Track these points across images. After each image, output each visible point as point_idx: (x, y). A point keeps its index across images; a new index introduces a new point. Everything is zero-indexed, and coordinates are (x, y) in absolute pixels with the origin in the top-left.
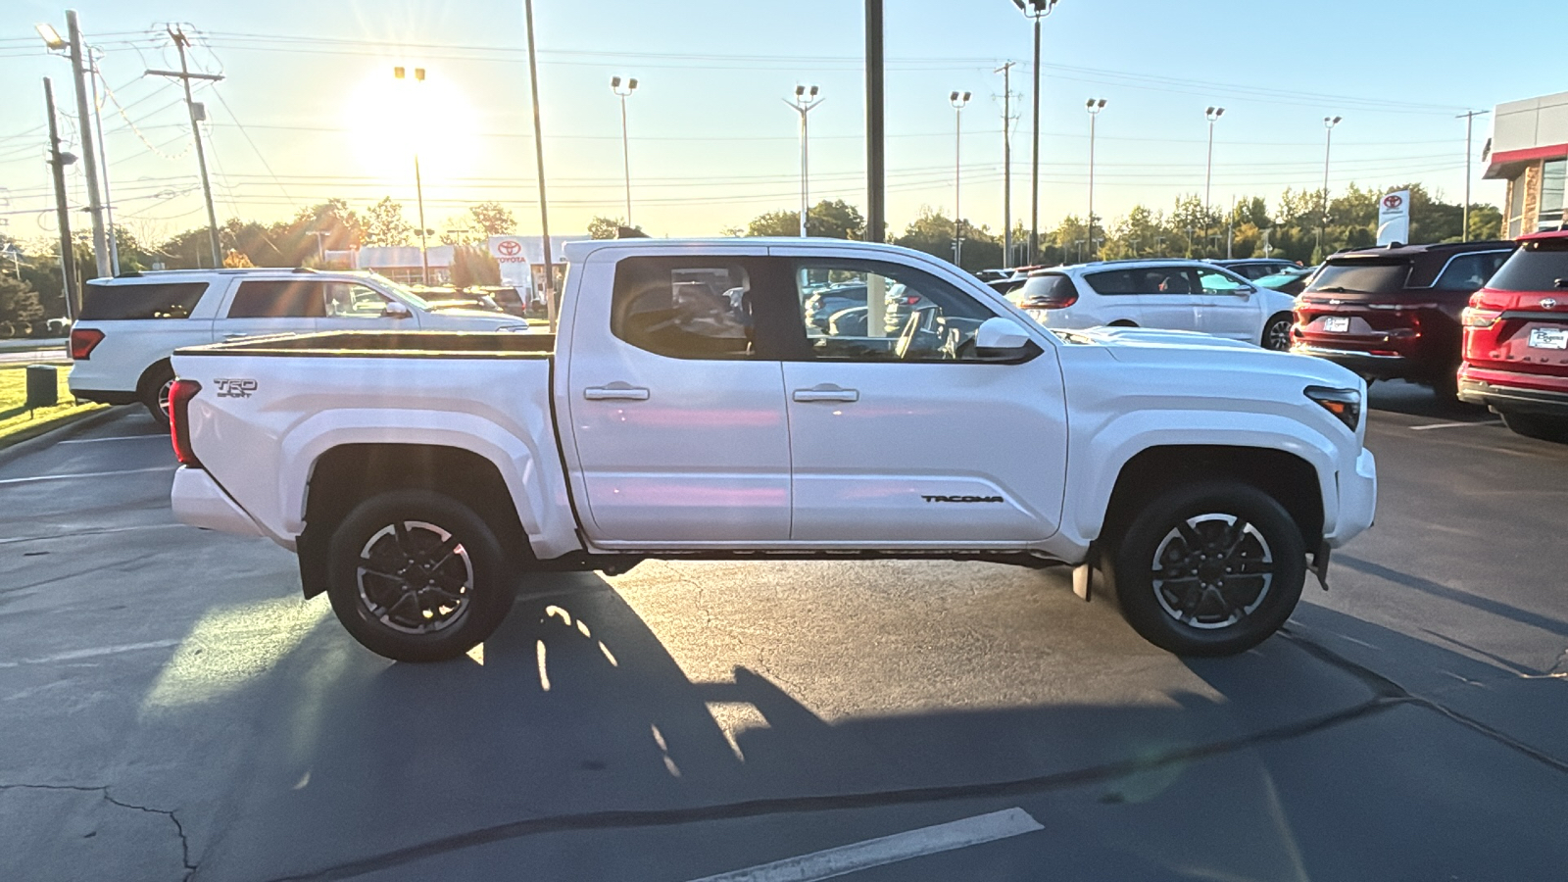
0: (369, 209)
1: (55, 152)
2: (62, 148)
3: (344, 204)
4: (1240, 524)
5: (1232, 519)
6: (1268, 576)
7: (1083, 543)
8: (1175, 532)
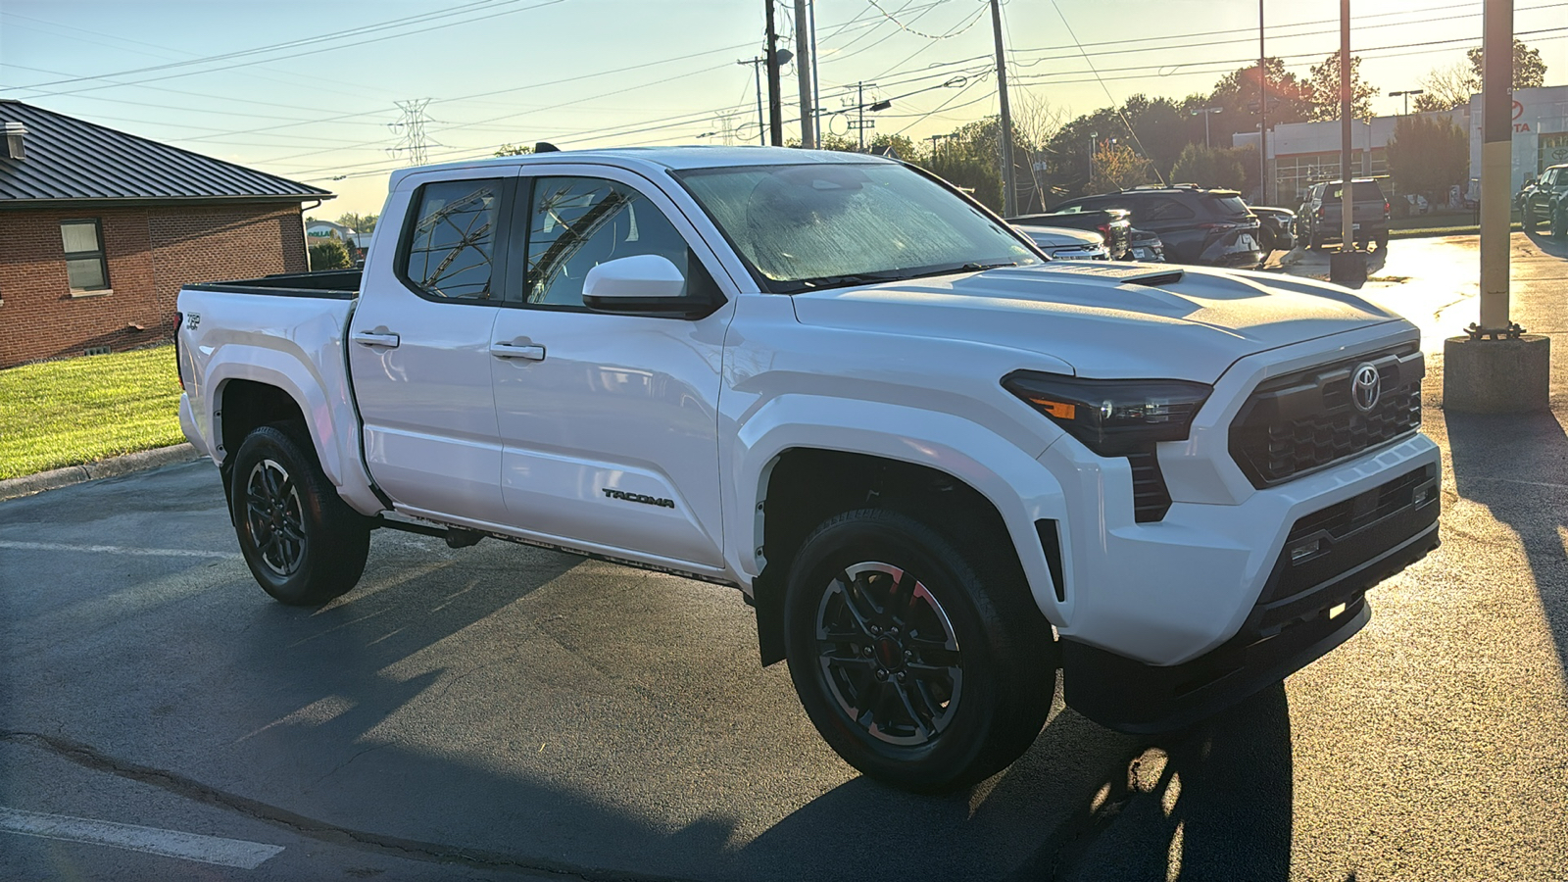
1: (771, 50)
4: (908, 584)
5: (896, 572)
6: (956, 674)
7: (747, 579)
8: (835, 586)
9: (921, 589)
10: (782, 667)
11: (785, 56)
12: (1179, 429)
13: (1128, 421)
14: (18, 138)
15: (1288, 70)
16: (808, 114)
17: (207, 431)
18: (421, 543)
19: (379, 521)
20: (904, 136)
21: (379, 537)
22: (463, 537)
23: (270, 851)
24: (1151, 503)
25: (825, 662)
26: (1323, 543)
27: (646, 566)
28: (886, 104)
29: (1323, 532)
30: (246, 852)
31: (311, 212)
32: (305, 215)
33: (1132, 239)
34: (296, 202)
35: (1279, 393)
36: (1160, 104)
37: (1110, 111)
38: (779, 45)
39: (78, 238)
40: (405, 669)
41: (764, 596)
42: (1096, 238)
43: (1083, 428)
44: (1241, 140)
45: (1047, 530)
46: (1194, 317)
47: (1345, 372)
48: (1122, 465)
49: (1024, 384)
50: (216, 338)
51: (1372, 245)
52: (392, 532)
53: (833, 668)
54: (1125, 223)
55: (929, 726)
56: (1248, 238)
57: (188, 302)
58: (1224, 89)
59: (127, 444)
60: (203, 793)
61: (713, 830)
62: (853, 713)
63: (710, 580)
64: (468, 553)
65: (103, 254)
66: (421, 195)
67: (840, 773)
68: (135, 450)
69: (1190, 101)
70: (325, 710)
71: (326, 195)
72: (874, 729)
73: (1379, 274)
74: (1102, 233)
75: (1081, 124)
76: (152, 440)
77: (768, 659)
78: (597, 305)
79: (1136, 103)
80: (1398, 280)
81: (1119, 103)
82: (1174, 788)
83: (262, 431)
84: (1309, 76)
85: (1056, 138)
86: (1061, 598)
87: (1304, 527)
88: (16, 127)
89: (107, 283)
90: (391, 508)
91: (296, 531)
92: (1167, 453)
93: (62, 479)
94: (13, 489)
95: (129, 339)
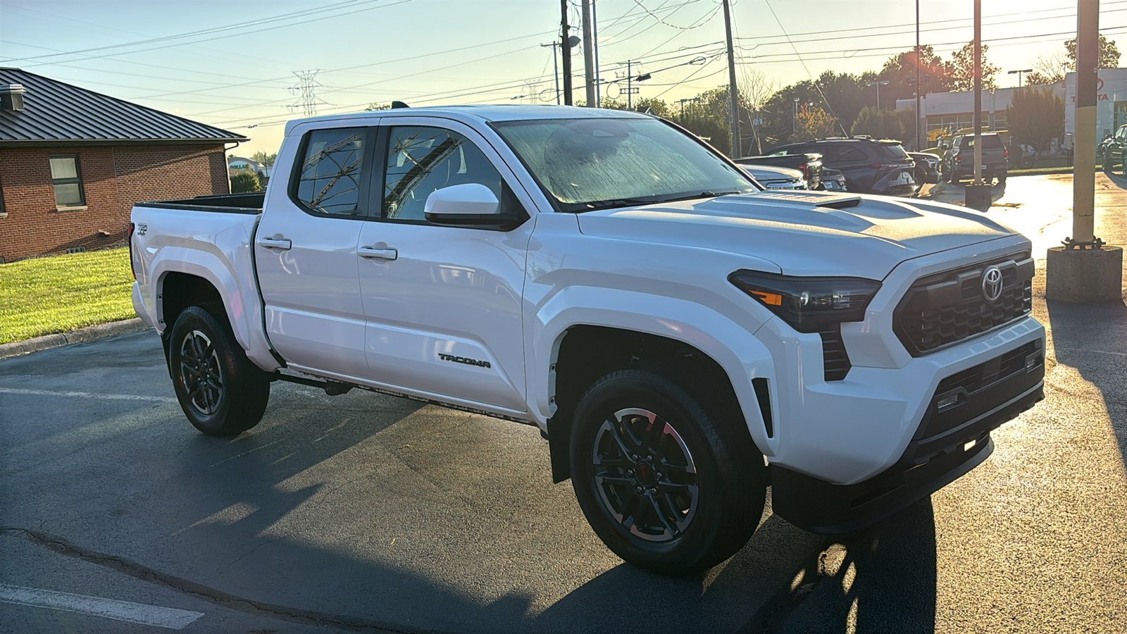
0: (954, 53)
1: (565, 36)
2: (571, 33)
3: (930, 49)
4: (659, 424)
5: (651, 416)
6: (694, 490)
7: (543, 420)
8: (607, 426)
9: (669, 428)
10: (568, 484)
11: (575, 41)
12: (857, 312)
13: (820, 307)
14: (19, 96)
15: (936, 54)
16: (591, 82)
17: (152, 309)
18: (307, 392)
19: (277, 376)
20: (660, 99)
21: (276, 387)
22: (338, 388)
23: (193, 616)
24: (836, 366)
25: (599, 480)
26: (961, 396)
27: (470, 410)
28: (647, 77)
29: (960, 389)
30: (176, 617)
31: (231, 151)
32: (228, 154)
33: (823, 174)
34: (220, 144)
35: (930, 288)
36: (844, 78)
37: (808, 83)
39: (62, 168)
40: (295, 483)
41: (555, 433)
42: (797, 174)
43: (788, 312)
44: (902, 104)
45: (761, 386)
46: (869, 232)
47: (977, 272)
48: (815, 339)
49: (744, 280)
50: (159, 242)
51: (995, 181)
52: (287, 384)
53: (605, 485)
54: (819, 164)
55: (674, 527)
56: (906, 175)
57: (139, 215)
58: (890, 67)
59: (96, 318)
60: (145, 574)
61: (517, 602)
62: (619, 517)
63: (517, 420)
64: (341, 399)
65: (80, 180)
66: (308, 138)
67: (609, 561)
68: (101, 322)
69: (866, 76)
70: (236, 513)
71: (243, 139)
72: (634, 530)
73: (1000, 201)
74: (802, 170)
75: (788, 93)
76: (114, 315)
77: (557, 479)
78: (435, 220)
79: (827, 77)
80: (1014, 206)
82: (851, 574)
83: (192, 310)
84: (951, 59)
85: (771, 101)
86: (770, 435)
87: (946, 385)
88: (17, 88)
89: (83, 201)
90: (285, 366)
91: (216, 382)
92: (848, 331)
93: (47, 343)
94: (12, 350)
95: (99, 242)
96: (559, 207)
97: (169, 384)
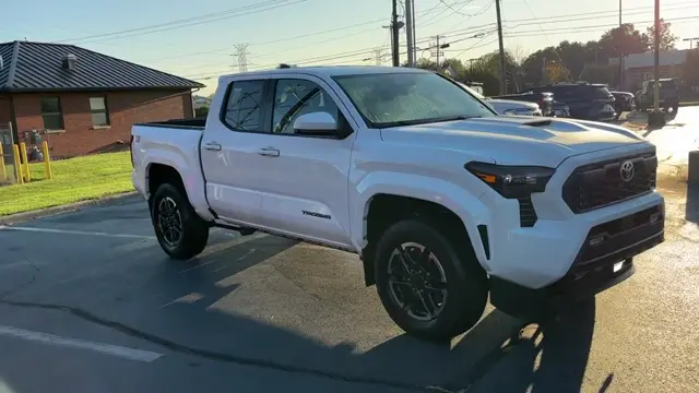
1: (395, 22)
3: (632, 26)
4: (427, 252)
5: (423, 248)
6: (445, 292)
7: (360, 249)
8: (396, 252)
9: (432, 256)
10: (374, 287)
11: (401, 24)
12: (540, 186)
13: (518, 184)
14: (73, 61)
15: (635, 29)
16: (411, 50)
17: (143, 186)
18: (231, 233)
19: (213, 224)
20: (457, 59)
21: (212, 231)
22: (247, 231)
23: (156, 356)
24: (528, 218)
25: (391, 283)
26: (605, 238)
27: (320, 244)
28: (447, 45)
30: (149, 355)
31: (195, 93)
32: (193, 94)
33: (553, 105)
34: (189, 88)
35: (586, 173)
36: (576, 45)
37: (552, 48)
38: (399, 20)
39: (97, 103)
40: (225, 283)
41: (367, 256)
42: (535, 105)
43: (499, 186)
44: (613, 61)
45: (483, 229)
46: (552, 140)
47: (617, 164)
48: (515, 203)
49: (473, 167)
50: (147, 146)
51: (671, 109)
52: (219, 229)
53: (394, 285)
54: (551, 99)
55: (432, 312)
56: (609, 106)
57: (136, 131)
58: (605, 38)
59: (112, 191)
60: (134, 333)
61: (346, 348)
62: (402, 305)
63: (347, 250)
64: (249, 238)
65: (107, 111)
66: (231, 86)
67: (396, 331)
68: (115, 193)
69: (589, 43)
70: (193, 297)
71: (202, 86)
72: (410, 313)
73: (672, 122)
74: (539, 104)
75: (539, 54)
76: (123, 190)
77: (368, 284)
78: (299, 133)
79: (564, 45)
80: (680, 125)
81: (556, 44)
82: (541, 336)
83: (166, 185)
84: (646, 32)
85: (528, 60)
86: (488, 259)
87: (595, 231)
88: (71, 56)
89: (108, 123)
90: (217, 218)
91: (178, 227)
92: (535, 198)
93: (84, 205)
94: (65, 209)
95: (117, 147)
96: (371, 125)
97: (152, 228)
